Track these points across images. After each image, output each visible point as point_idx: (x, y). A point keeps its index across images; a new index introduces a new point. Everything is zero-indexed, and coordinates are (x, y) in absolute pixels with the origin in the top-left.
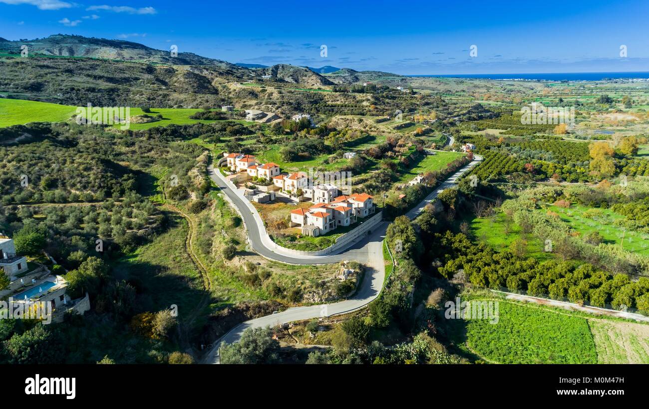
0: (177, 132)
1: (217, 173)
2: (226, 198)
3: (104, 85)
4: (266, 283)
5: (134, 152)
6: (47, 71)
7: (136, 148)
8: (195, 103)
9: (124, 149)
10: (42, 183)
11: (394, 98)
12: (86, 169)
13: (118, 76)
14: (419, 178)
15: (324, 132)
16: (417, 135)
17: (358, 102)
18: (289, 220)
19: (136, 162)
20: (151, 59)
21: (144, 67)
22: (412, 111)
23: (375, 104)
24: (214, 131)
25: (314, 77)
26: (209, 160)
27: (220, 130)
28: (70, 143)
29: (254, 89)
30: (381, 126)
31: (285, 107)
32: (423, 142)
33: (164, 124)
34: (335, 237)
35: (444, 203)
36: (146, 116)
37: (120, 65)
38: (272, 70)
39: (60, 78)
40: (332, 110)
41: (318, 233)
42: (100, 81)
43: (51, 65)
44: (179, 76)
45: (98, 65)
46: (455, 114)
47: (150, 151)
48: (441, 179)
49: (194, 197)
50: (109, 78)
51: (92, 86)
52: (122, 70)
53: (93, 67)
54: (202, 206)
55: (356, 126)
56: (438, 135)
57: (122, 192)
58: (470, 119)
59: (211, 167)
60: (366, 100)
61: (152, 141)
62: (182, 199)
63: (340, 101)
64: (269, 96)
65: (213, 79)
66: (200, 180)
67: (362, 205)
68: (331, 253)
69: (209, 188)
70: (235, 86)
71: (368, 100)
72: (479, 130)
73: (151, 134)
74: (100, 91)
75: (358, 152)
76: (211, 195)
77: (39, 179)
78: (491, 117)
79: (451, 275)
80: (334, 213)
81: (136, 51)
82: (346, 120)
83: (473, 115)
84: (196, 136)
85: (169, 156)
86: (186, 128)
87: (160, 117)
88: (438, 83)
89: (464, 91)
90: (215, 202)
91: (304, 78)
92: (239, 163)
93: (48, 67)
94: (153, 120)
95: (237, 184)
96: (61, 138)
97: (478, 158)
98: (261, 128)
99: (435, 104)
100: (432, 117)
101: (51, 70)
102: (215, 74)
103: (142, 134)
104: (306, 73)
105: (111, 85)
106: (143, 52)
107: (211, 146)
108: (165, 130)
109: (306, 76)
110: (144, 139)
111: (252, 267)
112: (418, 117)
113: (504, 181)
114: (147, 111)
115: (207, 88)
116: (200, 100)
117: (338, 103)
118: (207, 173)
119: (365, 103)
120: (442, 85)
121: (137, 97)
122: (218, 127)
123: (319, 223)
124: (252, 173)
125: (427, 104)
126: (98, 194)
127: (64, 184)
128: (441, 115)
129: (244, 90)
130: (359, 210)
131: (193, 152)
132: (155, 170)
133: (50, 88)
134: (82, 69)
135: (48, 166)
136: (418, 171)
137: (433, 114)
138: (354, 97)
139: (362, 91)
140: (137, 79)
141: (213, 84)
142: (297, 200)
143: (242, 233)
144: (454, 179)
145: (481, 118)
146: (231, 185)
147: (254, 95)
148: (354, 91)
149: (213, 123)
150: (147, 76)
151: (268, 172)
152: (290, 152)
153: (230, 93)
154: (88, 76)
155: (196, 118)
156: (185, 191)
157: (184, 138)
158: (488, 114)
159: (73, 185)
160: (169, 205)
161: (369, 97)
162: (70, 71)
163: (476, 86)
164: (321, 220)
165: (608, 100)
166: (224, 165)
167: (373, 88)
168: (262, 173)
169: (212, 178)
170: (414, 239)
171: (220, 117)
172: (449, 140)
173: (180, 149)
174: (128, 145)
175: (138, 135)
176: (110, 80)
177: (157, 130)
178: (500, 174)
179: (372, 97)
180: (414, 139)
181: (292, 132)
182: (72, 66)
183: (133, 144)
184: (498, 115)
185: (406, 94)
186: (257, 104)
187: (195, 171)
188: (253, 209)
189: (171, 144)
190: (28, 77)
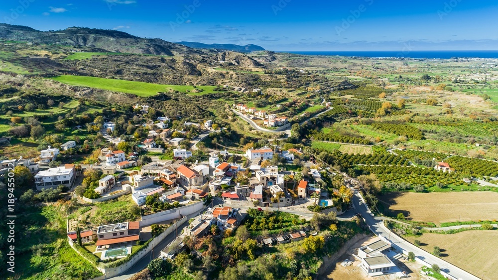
0: (212, 96)
2: (242, 118)
4: (262, 135)
5: (199, 104)
6: (118, 63)
7: (200, 102)
8: (198, 81)
11: (298, 77)
12: (194, 109)
13: (150, 64)
14: (304, 114)
15: (267, 96)
16: (307, 98)
17: (278, 80)
18: (263, 123)
20: (139, 45)
22: (307, 84)
23: (287, 81)
24: (225, 96)
25: (249, 61)
26: (230, 107)
27: (228, 96)
30: (291, 94)
31: (243, 83)
32: (309, 101)
33: (206, 93)
34: (277, 127)
35: (312, 122)
36: (197, 90)
37: (148, 58)
38: (222, 56)
40: (266, 85)
41: (272, 126)
43: (118, 59)
44: (179, 64)
45: (138, 58)
46: (331, 86)
47: (205, 103)
48: (312, 115)
50: (146, 66)
51: (144, 71)
52: (150, 61)
54: (234, 120)
55: (279, 93)
56: (317, 98)
58: (339, 89)
59: (232, 109)
60: (283, 78)
61: (204, 99)
62: (226, 118)
63: (269, 79)
64: (231, 76)
65: (197, 65)
66: (230, 113)
67: (284, 120)
68: (276, 131)
69: (235, 115)
70: (210, 70)
71: (284, 79)
72: (342, 95)
74: (149, 74)
75: (282, 105)
76: (236, 117)
78: (351, 88)
79: (309, 138)
80: (277, 121)
81: (129, 39)
82: (274, 90)
83: (342, 87)
84: (220, 98)
85: (213, 105)
86: (214, 94)
88: (329, 62)
89: (346, 68)
90: (239, 119)
91: (243, 61)
92: (241, 107)
94: (201, 91)
95: (243, 114)
96: (172, 98)
97: (332, 108)
98: (242, 95)
99: (321, 81)
100: (317, 89)
101: (120, 62)
104: (244, 58)
105: (151, 71)
107: (227, 102)
109: (244, 60)
111: (257, 132)
112: (310, 88)
113: (338, 116)
115: (195, 71)
116: (200, 79)
117: (268, 80)
119: (282, 81)
120: (332, 64)
121: (168, 77)
122: (226, 94)
123: (273, 124)
124: (247, 111)
125: (316, 80)
128: (323, 87)
129: (217, 72)
130: (283, 122)
131: (222, 103)
132: (210, 110)
134: (132, 61)
135: (181, 107)
136: (304, 112)
137: (318, 87)
138: (276, 77)
139: (280, 73)
140: (159, 66)
141: (197, 68)
142: (263, 119)
143: (251, 126)
144: (318, 115)
145: (346, 89)
146: (241, 114)
148: (276, 73)
149: (223, 92)
150: (163, 64)
151: (253, 110)
153: (209, 74)
154: (137, 65)
156: (226, 116)
157: (216, 98)
158: (351, 86)
160: (223, 120)
161: (284, 77)
163: (355, 65)
164: (273, 123)
165: (428, 78)
166: (236, 108)
167: (287, 71)
168: (250, 110)
169: (234, 112)
170: (299, 129)
171: (225, 90)
172: (323, 100)
173: (215, 103)
175: (199, 97)
176: (149, 67)
178: (337, 114)
179: (286, 77)
180: (306, 100)
181: (254, 97)
182: (127, 59)
183: (199, 101)
184: (356, 87)
185: (305, 74)
186: (229, 82)
187: (227, 109)
188: (251, 121)
189: (212, 101)
190: (113, 66)
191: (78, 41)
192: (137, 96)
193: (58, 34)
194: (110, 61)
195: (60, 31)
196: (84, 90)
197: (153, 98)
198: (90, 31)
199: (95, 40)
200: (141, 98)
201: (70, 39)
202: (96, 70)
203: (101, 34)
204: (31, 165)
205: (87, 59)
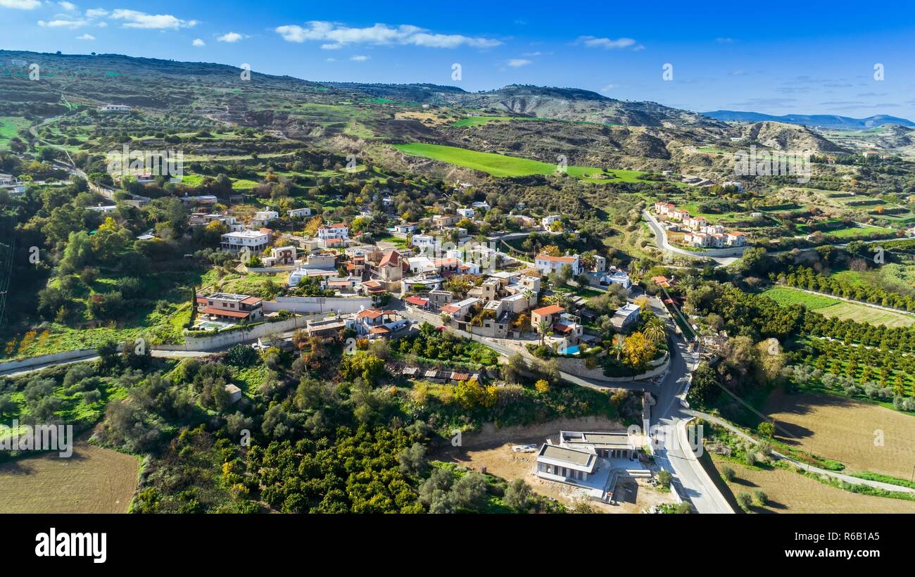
0: (625, 187)
1: (647, 214)
2: (649, 226)
3: (567, 146)
4: (657, 256)
5: (595, 198)
6: (523, 132)
7: (597, 195)
8: (643, 167)
9: (589, 195)
10: (548, 207)
12: (571, 202)
13: (578, 137)
14: (810, 237)
15: (747, 197)
17: (836, 175)
18: (683, 239)
19: (596, 204)
20: (604, 112)
21: (601, 128)
23: (860, 179)
24: (652, 188)
26: (644, 206)
27: (657, 189)
28: (558, 188)
29: (710, 154)
33: (617, 181)
34: (708, 250)
35: (817, 254)
36: (605, 175)
37: (580, 127)
39: (533, 139)
41: (695, 246)
42: (562, 143)
43: (526, 127)
44: (633, 138)
45: (561, 127)
47: (605, 197)
49: (630, 224)
50: (568, 139)
51: (558, 147)
52: (581, 132)
53: (557, 129)
54: (633, 228)
57: (589, 217)
59: (644, 210)
60: (848, 173)
61: (607, 192)
62: (622, 225)
64: (724, 163)
65: (668, 142)
66: (636, 215)
67: (735, 238)
68: (700, 254)
69: (640, 220)
70: (690, 150)
71: (851, 173)
73: (607, 187)
76: (640, 223)
77: (546, 205)
79: (775, 280)
80: (712, 239)
81: (590, 102)
82: (794, 192)
84: (638, 191)
85: (618, 202)
86: (632, 185)
87: (615, 176)
90: (642, 227)
91: (795, 140)
92: (663, 209)
93: (524, 129)
94: (609, 178)
95: (658, 220)
96: (552, 185)
98: (691, 190)
101: (526, 132)
102: (672, 136)
103: (602, 187)
104: (800, 134)
105: (571, 147)
106: (596, 103)
107: (648, 199)
108: (617, 185)
109: (798, 138)
110: (603, 189)
111: (653, 250)
114: (606, 171)
115: (660, 151)
116: (648, 164)
118: (641, 213)
121: (593, 158)
122: (655, 186)
123: (700, 241)
124: (671, 215)
126: (577, 216)
127: (559, 209)
129: (698, 155)
130: (733, 241)
131: (634, 200)
132: (607, 209)
133: (526, 148)
134: (549, 131)
135: (551, 199)
138: (834, 170)
140: (593, 141)
141: (667, 147)
143: (653, 239)
146: (655, 220)
147: (708, 161)
149: (652, 183)
150: (603, 138)
151: (680, 215)
152: (704, 207)
153: (682, 158)
154: (553, 137)
155: (641, 178)
156: (625, 220)
157: (630, 192)
159: (564, 210)
160: (615, 227)
162: (539, 133)
164: (703, 240)
166: (653, 210)
168: (677, 215)
169: (643, 215)
170: (758, 257)
171: (660, 178)
173: (625, 198)
174: (592, 193)
175: (599, 187)
176: (571, 141)
177: (612, 184)
181: (716, 195)
182: (541, 128)
183: (595, 192)
186: (703, 171)
187: (633, 210)
188: (663, 232)
189: (620, 194)
190: (511, 138)
191: (513, 106)
192: (488, 175)
193: (489, 95)
194: (511, 130)
195: (493, 92)
196: (422, 162)
197: (512, 179)
198: (534, 90)
199: (539, 104)
200: (494, 178)
201: (502, 103)
202: (485, 142)
203: (550, 95)
204: (234, 224)
205: (480, 126)
